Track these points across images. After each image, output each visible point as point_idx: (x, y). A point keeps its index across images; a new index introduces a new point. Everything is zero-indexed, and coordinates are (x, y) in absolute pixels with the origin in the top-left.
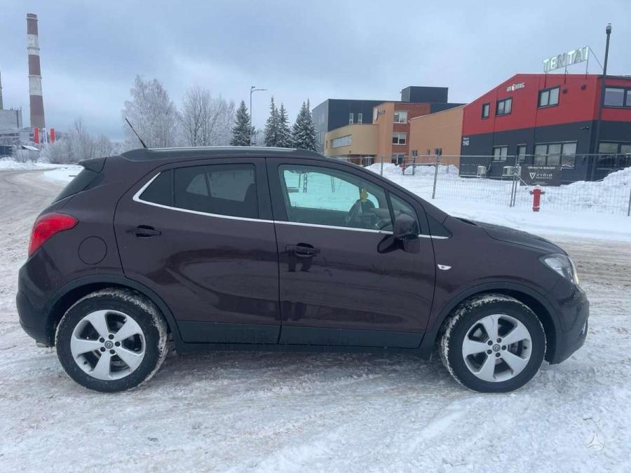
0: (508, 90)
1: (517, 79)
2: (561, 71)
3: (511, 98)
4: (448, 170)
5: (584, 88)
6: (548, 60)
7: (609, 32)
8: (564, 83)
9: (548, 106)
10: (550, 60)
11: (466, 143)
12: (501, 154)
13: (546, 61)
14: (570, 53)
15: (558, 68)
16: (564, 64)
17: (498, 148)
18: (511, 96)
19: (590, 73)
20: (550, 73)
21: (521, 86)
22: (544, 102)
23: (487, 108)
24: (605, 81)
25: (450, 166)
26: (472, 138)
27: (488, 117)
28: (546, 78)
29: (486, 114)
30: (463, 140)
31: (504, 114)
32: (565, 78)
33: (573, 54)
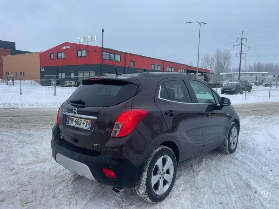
0: (62, 48)
1: (66, 44)
2: (86, 44)
3: (64, 52)
4: (31, 83)
5: (95, 51)
6: (79, 38)
7: (103, 31)
8: (88, 48)
9: (81, 57)
10: (81, 38)
11: (43, 70)
12: (62, 76)
13: (79, 39)
14: (89, 37)
15: (84, 42)
16: (86, 41)
17: (60, 73)
18: (64, 51)
19: (97, 46)
20: (80, 44)
21: (68, 47)
22: (79, 55)
23: (52, 55)
24: (103, 49)
25: (32, 80)
26: (45, 68)
27: (53, 59)
28: (79, 46)
29: (52, 57)
30: (41, 69)
31: (61, 58)
32: (88, 47)
33: (90, 38)
